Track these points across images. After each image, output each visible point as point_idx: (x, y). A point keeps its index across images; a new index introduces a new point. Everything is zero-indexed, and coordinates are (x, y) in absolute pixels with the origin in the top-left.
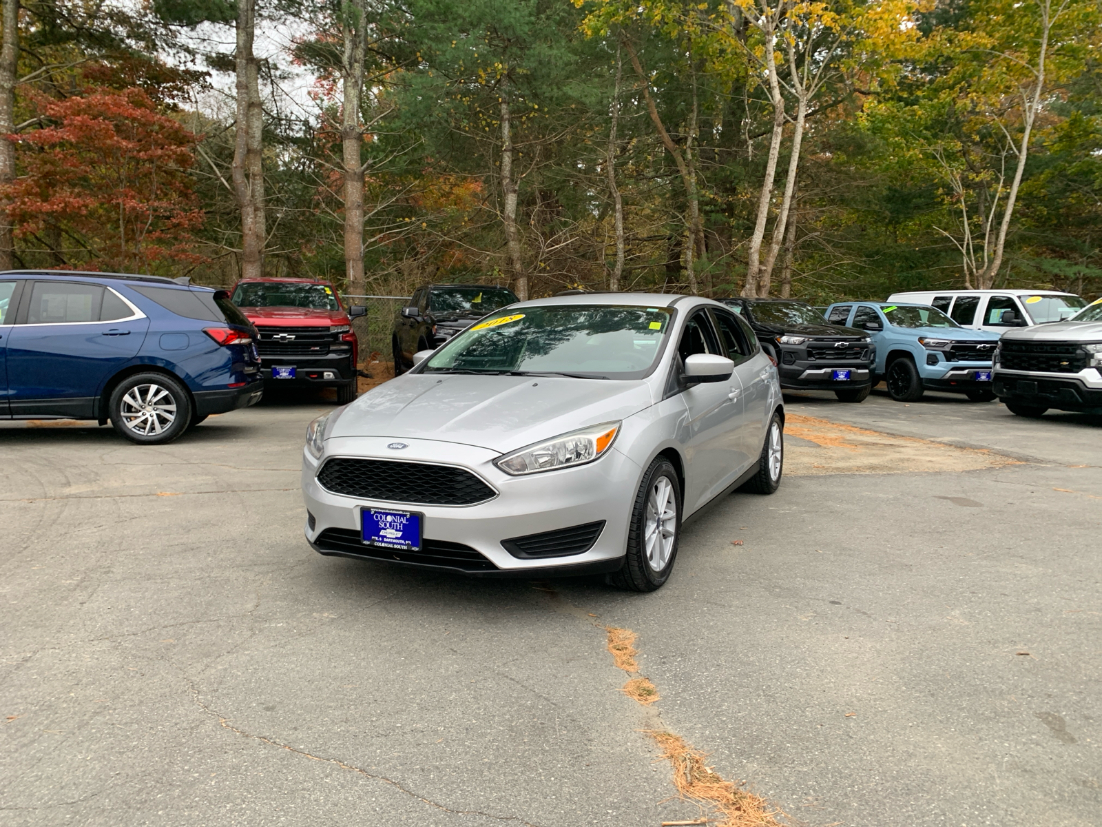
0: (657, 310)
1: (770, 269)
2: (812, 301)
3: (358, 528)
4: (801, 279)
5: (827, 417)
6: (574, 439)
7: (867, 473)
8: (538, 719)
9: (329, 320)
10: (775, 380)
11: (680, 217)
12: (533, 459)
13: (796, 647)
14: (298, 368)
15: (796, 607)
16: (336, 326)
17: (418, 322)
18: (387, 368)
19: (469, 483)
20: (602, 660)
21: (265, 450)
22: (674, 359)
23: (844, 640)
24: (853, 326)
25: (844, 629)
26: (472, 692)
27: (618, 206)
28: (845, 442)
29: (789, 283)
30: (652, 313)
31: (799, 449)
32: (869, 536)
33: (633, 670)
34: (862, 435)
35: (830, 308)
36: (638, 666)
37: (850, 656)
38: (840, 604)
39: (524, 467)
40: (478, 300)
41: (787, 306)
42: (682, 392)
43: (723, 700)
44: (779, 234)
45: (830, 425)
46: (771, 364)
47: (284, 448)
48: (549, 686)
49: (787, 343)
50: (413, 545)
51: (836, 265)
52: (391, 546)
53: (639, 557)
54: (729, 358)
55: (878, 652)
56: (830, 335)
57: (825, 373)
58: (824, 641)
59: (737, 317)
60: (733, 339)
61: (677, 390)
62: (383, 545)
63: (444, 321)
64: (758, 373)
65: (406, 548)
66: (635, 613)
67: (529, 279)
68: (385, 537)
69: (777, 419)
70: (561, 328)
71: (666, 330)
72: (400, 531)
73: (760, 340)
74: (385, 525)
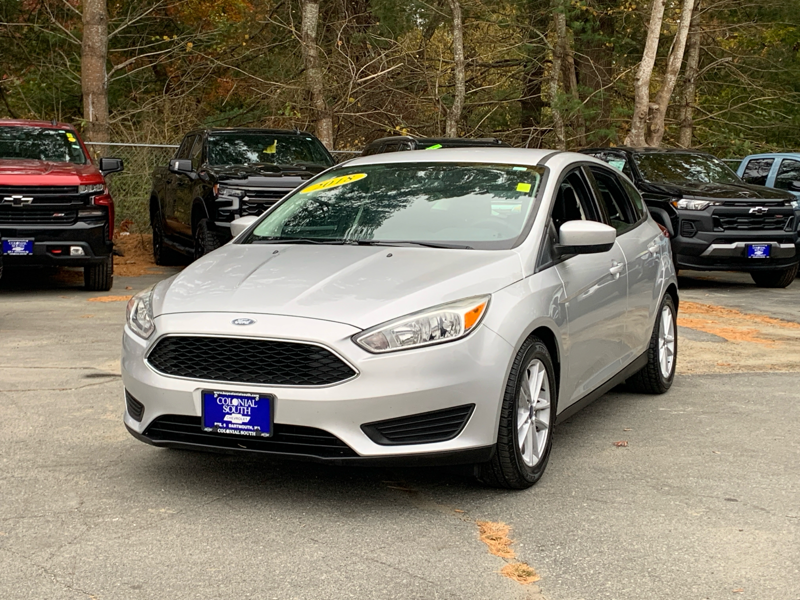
0: (525, 169)
1: (663, 108)
2: (721, 150)
3: (199, 414)
4: (706, 120)
5: (739, 306)
6: (438, 314)
7: (784, 371)
8: (417, 593)
9: (77, 177)
10: (666, 253)
11: (542, 36)
12: (394, 336)
13: (685, 538)
14: (36, 241)
15: (687, 504)
16: (86, 185)
17: (191, 179)
18: (143, 242)
19: (325, 361)
20: (475, 548)
21: (15, 344)
22: (546, 226)
23: (737, 532)
24: (775, 187)
25: (739, 523)
26: (343, 573)
27: (457, 21)
28: (759, 336)
29: (690, 125)
30: (515, 173)
31: (699, 344)
32: (777, 437)
33: (509, 557)
34: (783, 327)
35: (745, 162)
36: (514, 553)
37: (742, 546)
38: (737, 501)
39: (385, 344)
40: (271, 150)
41: (687, 159)
42: (556, 264)
43: (607, 580)
44: (676, 60)
45: (741, 316)
46: (662, 234)
47: (39, 343)
48: (423, 569)
49: (686, 209)
50: (263, 431)
51: (756, 102)
52: (237, 433)
53: (511, 447)
54: (610, 225)
55: (774, 543)
56: (742, 197)
57: (736, 248)
58: (716, 533)
59: (620, 176)
60: (614, 202)
61: (550, 262)
62: (228, 431)
63: (228, 178)
64: (645, 245)
65: (254, 434)
66: (507, 509)
67: (335, 119)
68: (231, 422)
69: (669, 302)
70: (394, 192)
71: (537, 192)
72: (247, 415)
73: (649, 204)
74: (231, 409)
